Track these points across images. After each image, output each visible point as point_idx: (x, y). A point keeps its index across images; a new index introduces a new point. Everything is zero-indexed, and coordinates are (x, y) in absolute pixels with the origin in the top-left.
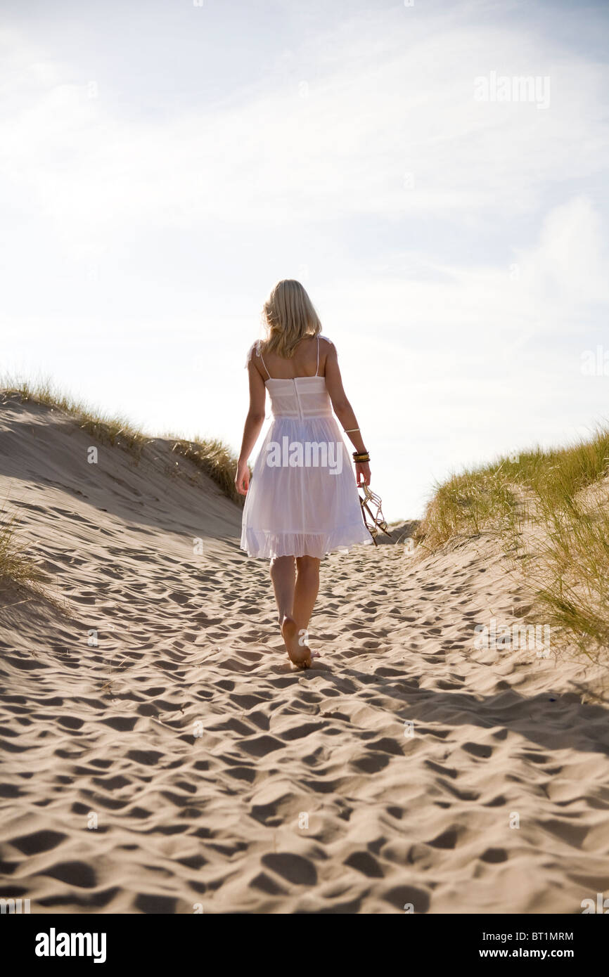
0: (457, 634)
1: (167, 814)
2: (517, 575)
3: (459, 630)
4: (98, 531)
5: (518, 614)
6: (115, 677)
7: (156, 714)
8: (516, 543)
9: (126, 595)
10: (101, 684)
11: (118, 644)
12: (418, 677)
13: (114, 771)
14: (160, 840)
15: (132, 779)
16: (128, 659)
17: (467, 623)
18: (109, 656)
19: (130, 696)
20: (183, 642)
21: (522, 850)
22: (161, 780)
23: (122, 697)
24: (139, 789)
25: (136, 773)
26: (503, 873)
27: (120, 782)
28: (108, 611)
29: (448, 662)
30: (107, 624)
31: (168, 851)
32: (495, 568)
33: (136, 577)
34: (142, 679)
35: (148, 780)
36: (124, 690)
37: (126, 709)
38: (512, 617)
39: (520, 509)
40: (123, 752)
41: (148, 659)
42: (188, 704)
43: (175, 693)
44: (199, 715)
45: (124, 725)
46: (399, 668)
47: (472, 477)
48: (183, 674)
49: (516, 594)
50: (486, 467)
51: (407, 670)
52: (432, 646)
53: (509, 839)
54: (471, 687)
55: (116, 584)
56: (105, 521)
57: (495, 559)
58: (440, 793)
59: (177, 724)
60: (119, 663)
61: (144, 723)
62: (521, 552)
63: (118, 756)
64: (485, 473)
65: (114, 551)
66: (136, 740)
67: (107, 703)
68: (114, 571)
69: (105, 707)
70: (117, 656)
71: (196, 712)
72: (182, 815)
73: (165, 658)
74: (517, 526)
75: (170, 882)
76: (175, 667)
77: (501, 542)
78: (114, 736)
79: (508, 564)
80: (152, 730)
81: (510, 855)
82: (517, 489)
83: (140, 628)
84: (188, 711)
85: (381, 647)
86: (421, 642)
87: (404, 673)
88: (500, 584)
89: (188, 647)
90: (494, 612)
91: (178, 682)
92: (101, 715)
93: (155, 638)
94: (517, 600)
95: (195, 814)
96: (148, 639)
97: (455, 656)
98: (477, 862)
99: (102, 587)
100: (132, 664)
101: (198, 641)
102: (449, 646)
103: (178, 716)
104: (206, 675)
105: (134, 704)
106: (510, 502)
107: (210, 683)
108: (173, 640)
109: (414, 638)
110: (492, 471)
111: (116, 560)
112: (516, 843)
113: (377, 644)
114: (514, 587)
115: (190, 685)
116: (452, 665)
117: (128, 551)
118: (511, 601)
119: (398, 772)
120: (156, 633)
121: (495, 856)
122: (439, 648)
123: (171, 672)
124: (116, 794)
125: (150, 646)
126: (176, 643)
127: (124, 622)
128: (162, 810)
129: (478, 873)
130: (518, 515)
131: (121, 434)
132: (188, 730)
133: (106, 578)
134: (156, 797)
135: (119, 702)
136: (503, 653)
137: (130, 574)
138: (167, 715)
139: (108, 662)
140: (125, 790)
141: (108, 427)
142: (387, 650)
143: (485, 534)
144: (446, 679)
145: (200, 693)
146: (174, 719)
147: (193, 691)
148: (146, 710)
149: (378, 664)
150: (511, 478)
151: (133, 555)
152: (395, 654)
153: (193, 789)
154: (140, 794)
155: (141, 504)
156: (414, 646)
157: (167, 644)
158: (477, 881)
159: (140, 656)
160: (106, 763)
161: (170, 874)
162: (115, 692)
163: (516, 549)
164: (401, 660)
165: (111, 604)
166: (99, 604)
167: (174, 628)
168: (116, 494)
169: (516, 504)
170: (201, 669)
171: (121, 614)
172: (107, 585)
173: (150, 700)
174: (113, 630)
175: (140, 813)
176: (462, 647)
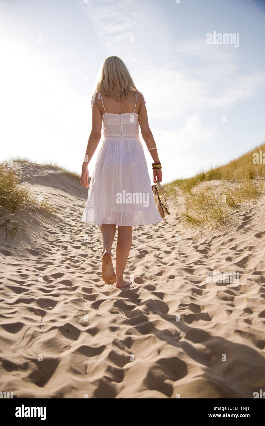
0: (162, 225)
1: (90, 269)
2: (177, 210)
3: (162, 223)
4: (70, 200)
5: (177, 219)
6: (75, 236)
7: (86, 245)
8: (176, 202)
9: (78, 216)
10: (72, 238)
11: (76, 228)
12: (152, 235)
13: (76, 259)
14: (88, 275)
15: (80, 261)
16: (78, 232)
17: (164, 222)
18: (74, 231)
19: (79, 241)
20: (92, 228)
22: (88, 261)
23: (77, 241)
24: (82, 263)
25: (81, 259)
26: (174, 281)
27: (77, 261)
28: (73, 220)
29: (160, 231)
30: (73, 223)
31: (90, 278)
33: (80, 212)
34: (82, 237)
35: (84, 261)
36: (78, 239)
37: (79, 244)
38: (175, 220)
39: (177, 193)
40: (78, 254)
41: (84, 232)
42: (94, 243)
43: (91, 240)
44: (97, 245)
45: (78, 248)
46: (147, 233)
48: (92, 235)
49: (177, 214)
50: (169, 183)
51: (149, 234)
52: (156, 228)
53: (175, 273)
54: (165, 237)
55: (75, 213)
56: (72, 198)
57: (171, 206)
58: (158, 263)
59: (91, 248)
61: (83, 247)
62: (178, 204)
63: (76, 255)
64: (169, 185)
65: (74, 205)
66: (81, 251)
67: (74, 242)
68: (75, 210)
69: (73, 243)
70: (76, 231)
71: (96, 244)
72: (93, 269)
73: (88, 232)
74: (177, 197)
76: (90, 234)
77: (173, 202)
78: (76, 250)
79: (175, 207)
80: (85, 249)
81: (175, 277)
82: (177, 188)
83: (82, 224)
84: (94, 244)
85: (143, 228)
86: (153, 227)
88: (172, 212)
89: (94, 229)
90: (171, 219)
92: (72, 245)
93: (85, 227)
94: (177, 216)
95: (97, 269)
96: (83, 227)
97: (161, 230)
98: (167, 279)
99: (71, 214)
100: (80, 233)
101: (96, 227)
102: (160, 227)
103: (91, 246)
104: (98, 235)
105: (80, 243)
106: (175, 191)
107: (99, 237)
108: (90, 227)
109: (151, 226)
110: (170, 184)
111: (75, 207)
112: (177, 274)
113: (142, 227)
114: (176, 213)
115: (94, 238)
116: (161, 232)
117: (78, 205)
118: (175, 216)
119: (147, 258)
120: (85, 225)
121: (172, 277)
122: (157, 228)
123: (90, 235)
124: (77, 264)
125: (84, 229)
127: (77, 223)
129: (167, 281)
130: (177, 195)
131: (76, 176)
132: (94, 249)
133: (72, 212)
134: (87, 265)
135: (76, 242)
136: (173, 229)
137: (78, 211)
138: (89, 245)
139: (74, 232)
140: (79, 263)
141: (72, 174)
142: (144, 229)
143: (169, 200)
144: (159, 235)
145: (97, 240)
146: (90, 246)
147: (95, 239)
148: (84, 244)
149: (142, 232)
150: (175, 186)
151: (79, 206)
153: (96, 263)
154: (82, 264)
155: (81, 193)
156: (151, 228)
157: (88, 228)
159: (82, 231)
160: (74, 257)
162: (75, 240)
163: (176, 203)
164: (148, 231)
165: (74, 218)
166: (71, 218)
167: (90, 224)
168: (74, 191)
169: (176, 192)
170: (97, 234)
171: (76, 221)
172: (73, 214)
173: (84, 242)
174: (75, 225)
175: (83, 269)
176: (163, 228)
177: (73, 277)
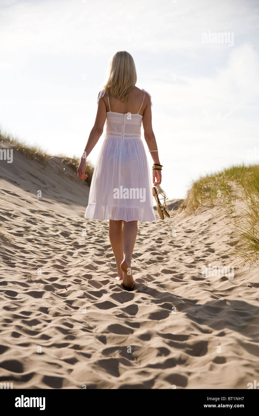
0: (202, 254)
1: (59, 338)
2: (232, 226)
3: (203, 252)
4: (25, 201)
5: (232, 244)
6: (33, 272)
7: (54, 290)
8: (231, 210)
9: (39, 233)
10: (26, 275)
11: (34, 256)
12: (182, 274)
13: (32, 317)
14: (55, 350)
15: (41, 321)
16: (39, 264)
17: (207, 248)
18: (30, 262)
19: (40, 281)
20: (66, 256)
21: (233, 358)
22: (56, 322)
23: (37, 282)
24: (45, 326)
25: (43, 318)
26: (224, 368)
27: (35, 322)
28: (30, 240)
29: (197, 267)
30: (29, 247)
31: (59, 355)
32: (221, 222)
33: (44, 224)
34: (46, 273)
35: (49, 321)
36: (37, 279)
37: (39, 288)
38: (229, 246)
39: (233, 194)
40: (37, 308)
41: (50, 264)
42: (69, 286)
43: (63, 280)
44: (75, 291)
45: (37, 295)
46: (173, 270)
47: (210, 178)
48: (67, 271)
49: (231, 235)
50: (217, 174)
51: (177, 271)
52: (189, 260)
53: (227, 352)
54: (208, 280)
55: (34, 227)
56: (28, 196)
57: (221, 218)
58: (193, 330)
59: (64, 295)
60: (35, 265)
61: (48, 294)
62: (234, 215)
63: (34, 310)
64: (217, 176)
65: (33, 211)
66: (42, 302)
67: (29, 284)
68: (33, 221)
69: (28, 286)
70: (34, 262)
71: (73, 289)
72: (66, 338)
73: (58, 263)
74: (232, 202)
75: (59, 371)
76: (63, 268)
77: (224, 210)
78: (33, 300)
79: (227, 220)
80: (52, 298)
81: (227, 360)
82: (233, 184)
83: (46, 248)
84: (69, 289)
85: (164, 259)
86: (184, 257)
87: (175, 272)
88: (223, 230)
89: (69, 258)
90: (220, 243)
91: (64, 275)
92: (26, 290)
93: (53, 254)
94: (231, 238)
95: (73, 338)
96: (49, 254)
97: (200, 264)
98: (211, 363)
99: (27, 228)
100: (42, 266)
101: (74, 255)
102: (198, 259)
103: (64, 291)
104: (78, 272)
105: (42, 285)
106: (228, 190)
107: (80, 275)
108: (62, 255)
109: (180, 256)
110: (220, 175)
111: (34, 215)
112: (230, 354)
113: (162, 258)
114: (230, 231)
115: (70, 276)
116: (199, 268)
117: (40, 211)
118: (229, 238)
119: (172, 319)
120: (54, 251)
121: (220, 360)
122: (193, 261)
123: (61, 270)
124: (33, 328)
125: (51, 257)
126: (63, 256)
127: (38, 246)
128: (56, 336)
129: (211, 368)
130: (233, 196)
131: (37, 154)
132: (69, 298)
133: (29, 224)
134: (53, 330)
135: (35, 284)
136: (224, 263)
137: (41, 222)
138: (59, 291)
139: (30, 264)
140: (38, 326)
141: (30, 150)
142: (167, 261)
143: (216, 206)
144: (196, 275)
145: (75, 280)
146: (62, 292)
147: (72, 279)
148: (48, 288)
149: (163, 268)
150: (229, 179)
151: (42, 213)
152: (171, 263)
153: (72, 326)
154: (45, 328)
155: (47, 188)
156: (181, 259)
157: (59, 256)
158: (210, 372)
159: (46, 262)
160: (29, 313)
161: (60, 366)
162: (33, 279)
163: (231, 213)
164: (174, 266)
165: (31, 237)
166: (25, 237)
167: (62, 249)
168: (34, 183)
169: (232, 191)
170: (76, 269)
171: (36, 242)
172: (29, 227)
173: (50, 283)
174: (32, 250)
175: (46, 337)
176: (204, 260)
177: (26, 353)
